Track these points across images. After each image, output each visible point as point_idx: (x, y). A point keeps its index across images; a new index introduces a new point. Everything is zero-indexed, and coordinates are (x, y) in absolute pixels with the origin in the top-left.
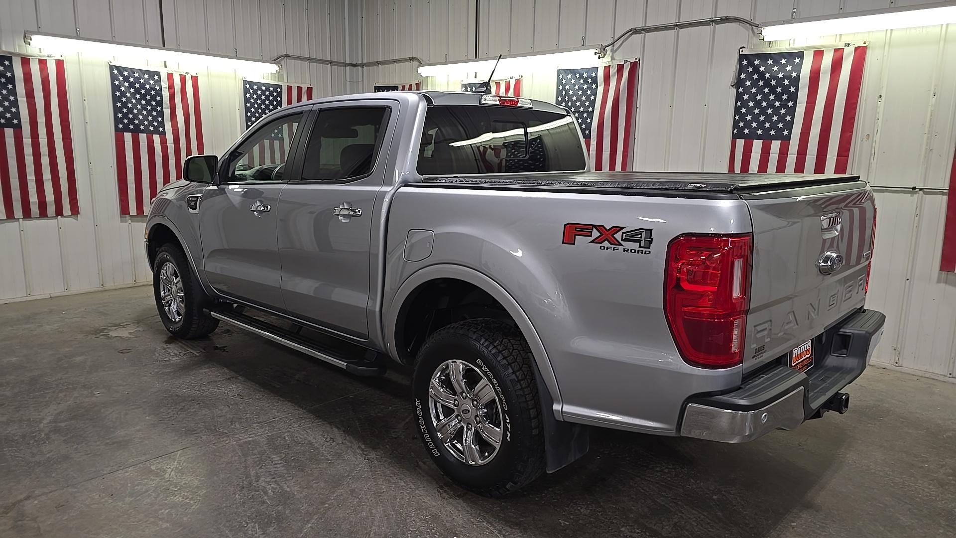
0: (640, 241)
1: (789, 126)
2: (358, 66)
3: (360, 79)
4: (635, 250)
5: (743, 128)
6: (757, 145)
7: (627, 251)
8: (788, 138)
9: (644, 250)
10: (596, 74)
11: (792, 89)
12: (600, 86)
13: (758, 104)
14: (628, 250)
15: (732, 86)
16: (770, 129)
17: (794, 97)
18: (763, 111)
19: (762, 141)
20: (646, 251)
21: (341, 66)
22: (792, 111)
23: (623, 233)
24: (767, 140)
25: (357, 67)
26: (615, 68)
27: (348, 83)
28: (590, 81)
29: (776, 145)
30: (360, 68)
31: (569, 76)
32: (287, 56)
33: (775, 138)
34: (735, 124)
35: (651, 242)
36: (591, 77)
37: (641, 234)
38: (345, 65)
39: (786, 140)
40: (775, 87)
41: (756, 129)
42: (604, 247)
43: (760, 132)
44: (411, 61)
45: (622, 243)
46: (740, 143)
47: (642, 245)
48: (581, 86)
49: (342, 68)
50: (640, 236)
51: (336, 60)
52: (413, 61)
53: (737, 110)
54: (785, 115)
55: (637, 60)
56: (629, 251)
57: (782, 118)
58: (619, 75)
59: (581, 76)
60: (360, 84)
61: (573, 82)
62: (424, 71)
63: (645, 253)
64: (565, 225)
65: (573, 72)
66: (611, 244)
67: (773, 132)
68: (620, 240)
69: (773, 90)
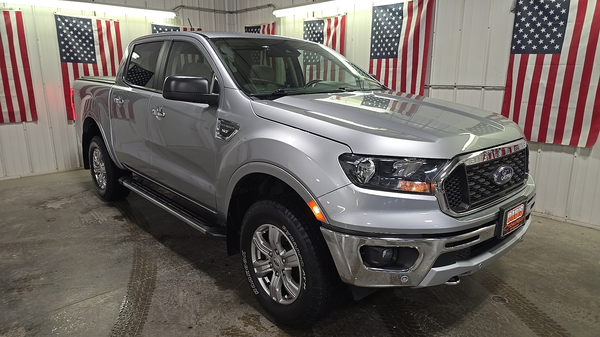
1: (560, 41)
2: (234, 13)
3: (236, 23)
5: (521, 45)
6: (532, 58)
8: (559, 51)
10: (402, 8)
11: (563, 11)
12: (405, 17)
13: (533, 25)
15: (511, 11)
16: (543, 45)
17: (565, 18)
18: (538, 30)
19: (536, 55)
21: (222, 13)
22: (563, 30)
24: (541, 54)
25: (233, 14)
26: (416, 3)
27: (227, 25)
28: (397, 13)
29: (548, 58)
30: (235, 14)
31: (382, 11)
32: (183, 6)
33: (547, 52)
34: (514, 42)
36: (398, 11)
38: (225, 12)
39: (557, 54)
40: (549, 10)
41: (532, 45)
43: (534, 47)
44: (269, 7)
46: (518, 57)
48: (391, 18)
49: (223, 14)
51: (218, 9)
52: (270, 7)
53: (515, 30)
54: (557, 33)
57: (554, 35)
58: (420, 8)
59: (391, 11)
60: (236, 25)
61: (384, 15)
62: (278, 13)
65: (384, 7)
67: (545, 47)
69: (546, 13)
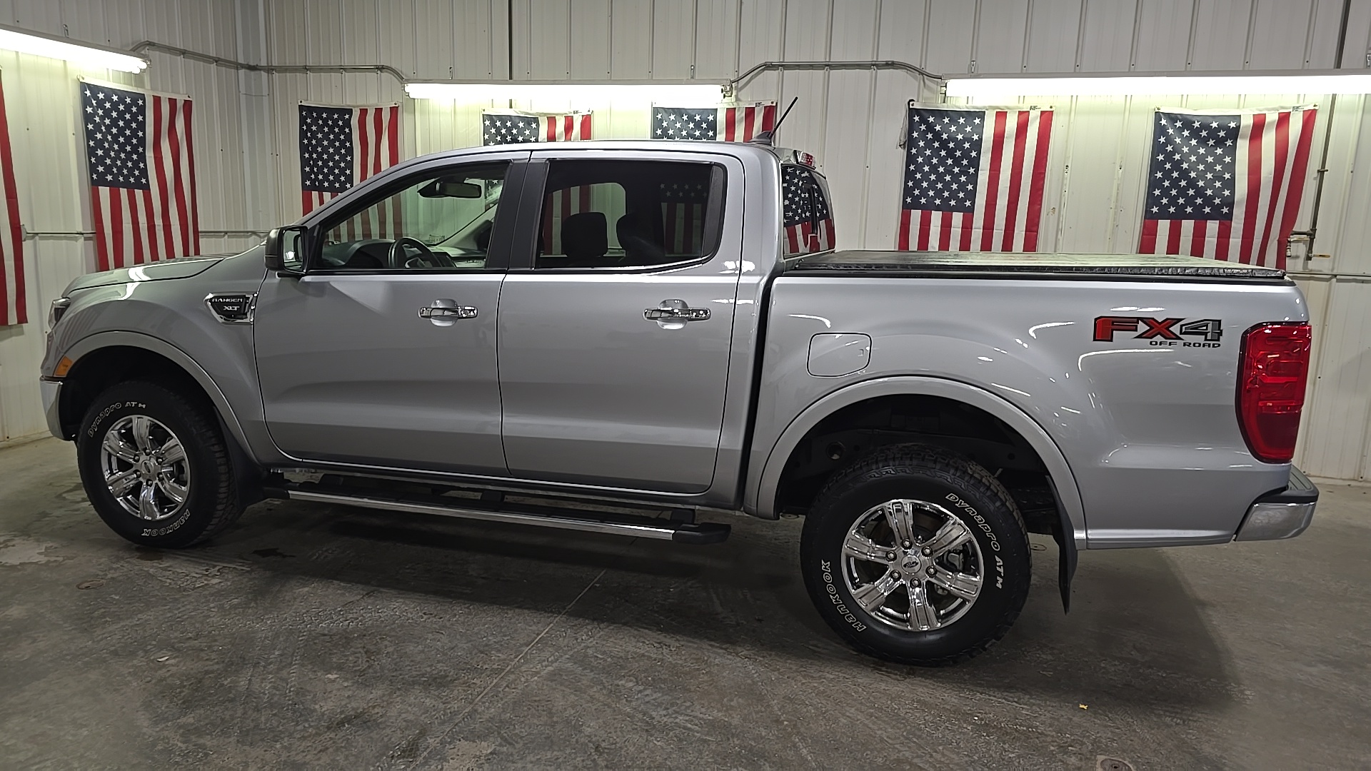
0: (1206, 334)
1: (972, 195)
2: (260, 70)
3: (265, 92)
4: (1200, 345)
5: (919, 197)
6: (936, 217)
7: (1188, 346)
8: (972, 209)
9: (1212, 343)
10: (715, 118)
11: (974, 154)
12: (720, 133)
13: (934, 169)
14: (1190, 344)
15: (900, 146)
16: (949, 199)
17: (975, 163)
18: (940, 177)
19: (941, 213)
20: (1214, 344)
21: (229, 67)
22: (974, 179)
23: (1182, 326)
24: (947, 212)
25: (258, 72)
26: (742, 112)
27: (243, 98)
28: (704, 126)
29: (957, 218)
30: (264, 74)
31: (672, 117)
32: (151, 44)
33: (956, 209)
34: (907, 191)
35: (1220, 334)
36: (707, 121)
37: (1207, 326)
38: (238, 66)
39: (969, 213)
40: (954, 150)
41: (934, 198)
42: (1156, 343)
43: (938, 202)
44: (379, 72)
45: (1181, 336)
46: (916, 215)
47: (1209, 338)
48: (691, 132)
49: (233, 70)
50: (1205, 328)
52: (381, 72)
53: (909, 175)
54: (966, 184)
55: (774, 104)
56: (1192, 345)
57: (962, 187)
58: (747, 123)
59: (691, 119)
60: (266, 100)
61: (678, 125)
62: (413, 90)
63: (1214, 346)
64: (1096, 319)
65: (679, 112)
66: (1166, 338)
67: (953, 203)
68: (1178, 333)
69: (951, 153)
